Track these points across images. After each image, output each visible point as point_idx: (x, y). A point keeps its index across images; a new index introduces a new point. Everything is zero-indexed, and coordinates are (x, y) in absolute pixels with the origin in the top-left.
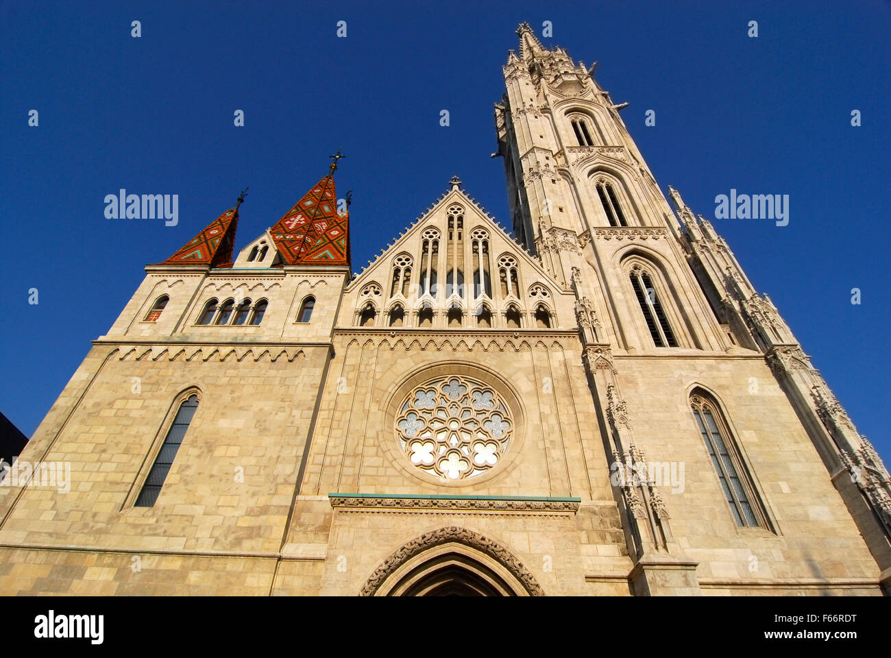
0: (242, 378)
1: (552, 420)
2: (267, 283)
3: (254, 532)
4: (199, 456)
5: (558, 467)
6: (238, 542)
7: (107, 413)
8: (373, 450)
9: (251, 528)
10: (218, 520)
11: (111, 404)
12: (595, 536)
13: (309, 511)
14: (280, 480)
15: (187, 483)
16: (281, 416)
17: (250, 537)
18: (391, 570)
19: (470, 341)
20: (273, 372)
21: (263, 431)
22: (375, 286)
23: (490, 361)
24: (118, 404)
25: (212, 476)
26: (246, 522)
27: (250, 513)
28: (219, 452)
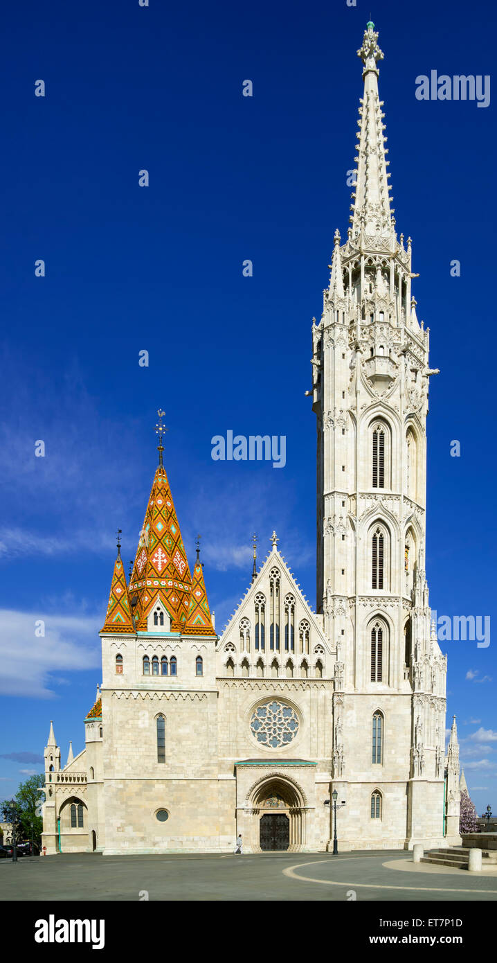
0: (181, 709)
1: (315, 726)
2: (173, 644)
3: (208, 772)
4: (176, 745)
5: (314, 745)
6: (202, 775)
7: (127, 726)
8: (243, 739)
9: (205, 771)
10: (193, 768)
11: (127, 722)
12: (323, 770)
13: (224, 763)
14: (212, 754)
15: (176, 756)
16: (204, 728)
17: (206, 773)
18: (257, 784)
19: (283, 684)
20: (194, 706)
21: (199, 734)
22: (230, 646)
23: (290, 696)
24: (131, 722)
25: (184, 753)
26: (203, 769)
27: (203, 765)
28: (184, 743)
